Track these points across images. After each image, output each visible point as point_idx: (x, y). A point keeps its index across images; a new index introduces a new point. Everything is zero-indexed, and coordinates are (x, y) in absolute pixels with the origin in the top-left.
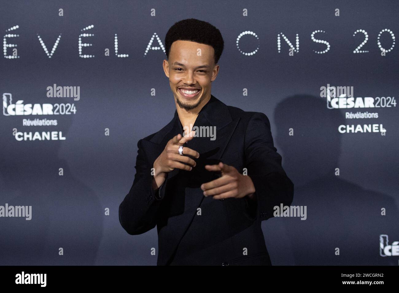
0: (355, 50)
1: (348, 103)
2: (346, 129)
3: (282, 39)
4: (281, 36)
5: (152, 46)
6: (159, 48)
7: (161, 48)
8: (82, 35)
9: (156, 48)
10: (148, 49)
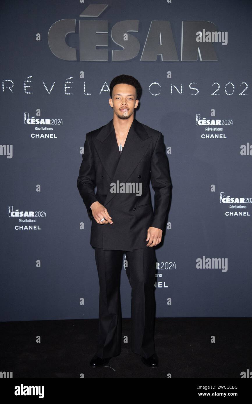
0: (212, 94)
1: (207, 122)
2: (205, 136)
3: (173, 87)
4: (173, 86)
5: (103, 89)
6: (107, 91)
7: (108, 90)
8: (66, 82)
9: (106, 91)
10: (101, 91)
